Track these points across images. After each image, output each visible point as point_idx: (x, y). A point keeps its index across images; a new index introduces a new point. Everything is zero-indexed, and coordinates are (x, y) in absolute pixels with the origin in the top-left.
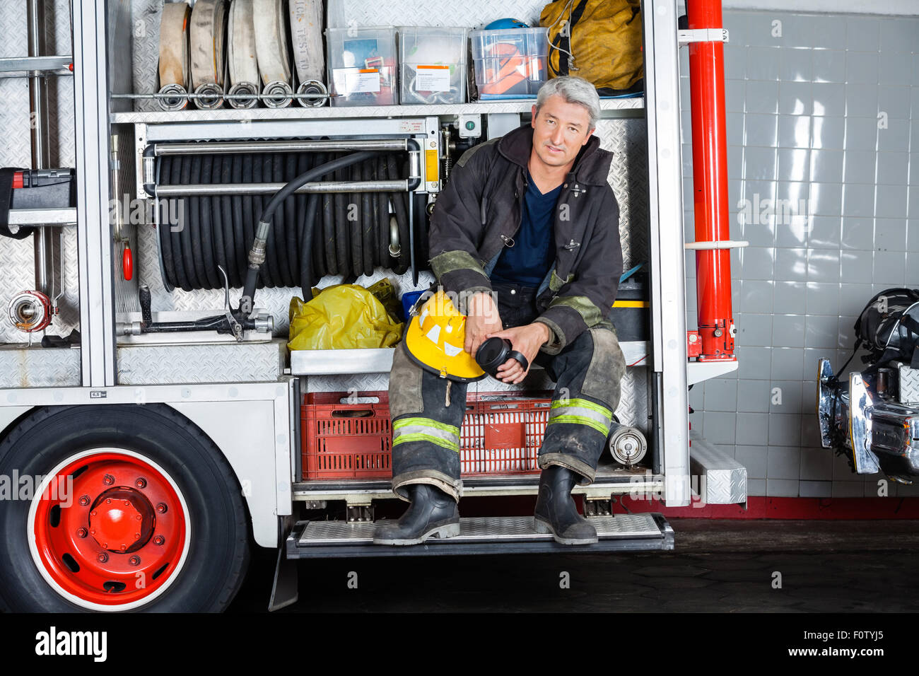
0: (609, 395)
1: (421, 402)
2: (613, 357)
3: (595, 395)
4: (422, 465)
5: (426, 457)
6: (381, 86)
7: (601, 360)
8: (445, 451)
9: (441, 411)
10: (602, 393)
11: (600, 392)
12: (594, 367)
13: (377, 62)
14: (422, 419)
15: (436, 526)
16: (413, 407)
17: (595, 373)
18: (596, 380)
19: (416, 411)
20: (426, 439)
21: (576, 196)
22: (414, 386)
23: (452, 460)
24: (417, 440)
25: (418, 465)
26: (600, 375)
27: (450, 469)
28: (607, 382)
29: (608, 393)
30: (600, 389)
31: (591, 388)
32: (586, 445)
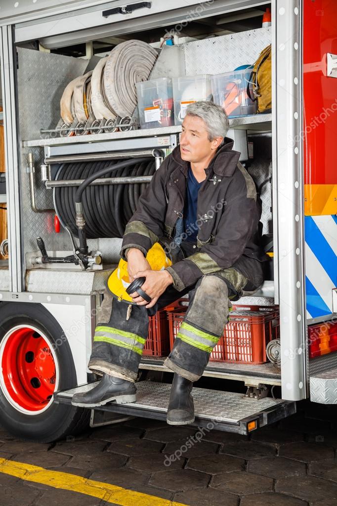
0: (204, 322)
1: (109, 316)
2: (210, 296)
3: (193, 321)
4: (99, 357)
5: (102, 352)
6: (161, 117)
7: (200, 298)
8: (120, 348)
9: (122, 323)
10: (198, 320)
11: (197, 319)
12: (196, 302)
13: (158, 102)
14: (107, 327)
15: (113, 396)
16: (104, 320)
17: (197, 306)
18: (196, 311)
19: (105, 322)
20: (105, 341)
21: (214, 184)
22: (108, 306)
23: (123, 355)
24: (100, 340)
25: (96, 357)
26: (200, 308)
27: (121, 361)
28: (203, 312)
29: (203, 321)
30: (197, 317)
31: (191, 316)
32: (181, 355)
